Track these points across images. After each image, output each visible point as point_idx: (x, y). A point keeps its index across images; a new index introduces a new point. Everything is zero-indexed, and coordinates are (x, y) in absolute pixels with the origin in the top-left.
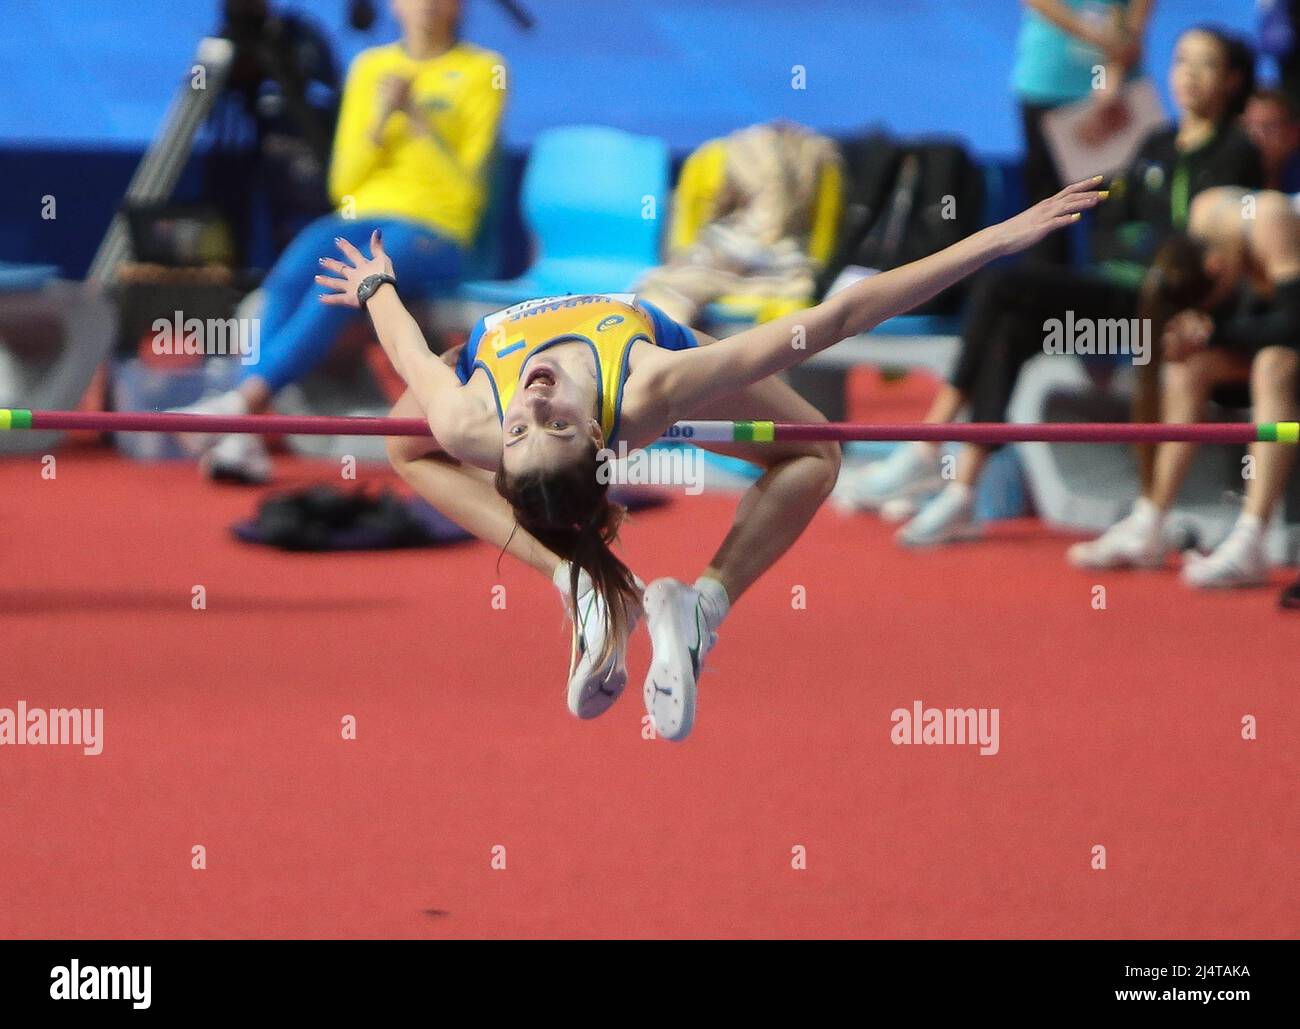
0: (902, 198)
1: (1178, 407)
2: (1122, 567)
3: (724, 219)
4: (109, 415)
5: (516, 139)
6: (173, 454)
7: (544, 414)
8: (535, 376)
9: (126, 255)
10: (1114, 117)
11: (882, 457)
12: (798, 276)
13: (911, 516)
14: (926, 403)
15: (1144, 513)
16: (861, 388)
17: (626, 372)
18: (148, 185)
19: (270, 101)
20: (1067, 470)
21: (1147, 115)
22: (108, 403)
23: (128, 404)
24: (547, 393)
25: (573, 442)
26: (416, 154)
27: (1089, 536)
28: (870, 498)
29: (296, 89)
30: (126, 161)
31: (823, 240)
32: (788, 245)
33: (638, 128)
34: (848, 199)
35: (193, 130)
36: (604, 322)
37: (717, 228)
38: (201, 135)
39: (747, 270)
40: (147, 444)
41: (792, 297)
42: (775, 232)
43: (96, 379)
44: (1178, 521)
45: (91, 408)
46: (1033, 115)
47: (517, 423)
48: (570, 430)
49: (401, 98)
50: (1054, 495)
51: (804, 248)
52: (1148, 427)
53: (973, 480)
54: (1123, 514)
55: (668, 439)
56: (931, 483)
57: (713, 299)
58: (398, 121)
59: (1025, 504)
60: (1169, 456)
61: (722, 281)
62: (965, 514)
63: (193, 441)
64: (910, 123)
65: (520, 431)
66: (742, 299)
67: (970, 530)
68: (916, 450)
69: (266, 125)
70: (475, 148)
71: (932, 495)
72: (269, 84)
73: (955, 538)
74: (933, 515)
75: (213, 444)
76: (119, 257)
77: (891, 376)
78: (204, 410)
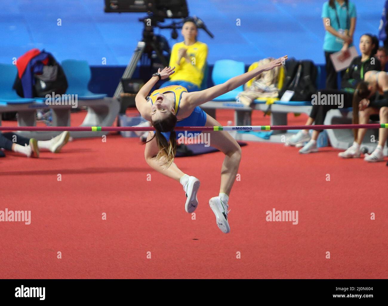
0: (298, 74)
1: (362, 121)
2: (351, 157)
3: (258, 80)
4: (119, 127)
5: (210, 63)
6: (134, 135)
7: (159, 107)
8: (159, 98)
9: (122, 91)
10: (346, 55)
11: (295, 133)
12: (275, 93)
13: (302, 147)
14: (305, 121)
15: (355, 145)
16: (290, 118)
17: (181, 98)
18: (127, 75)
19: (154, 56)
20: (337, 136)
21: (354, 55)
22: (119, 125)
23: (123, 125)
24: (160, 102)
25: (166, 113)
26: (187, 67)
27: (343, 151)
28: (293, 143)
29: (160, 52)
30: (122, 69)
31: (280, 84)
32: (273, 86)
33: (238, 60)
34: (286, 75)
35: (137, 62)
36: (177, 89)
37: (256, 82)
38: (139, 64)
39: (264, 92)
40: (128, 134)
41: (274, 98)
42: (270, 83)
43: (116, 119)
44: (363, 146)
45: (115, 125)
46: (328, 55)
47: (154, 109)
48: (166, 110)
49: (184, 54)
50: (335, 142)
51: (276, 86)
52: (356, 125)
53: (316, 139)
54: (350, 145)
55: (246, 130)
56: (307, 139)
57: (256, 98)
58: (183, 59)
59: (328, 144)
60: (361, 131)
61: (258, 94)
62: (314, 146)
63: (138, 133)
64: (300, 57)
65: (155, 111)
66: (263, 98)
67: (315, 150)
68: (303, 131)
69: (153, 61)
70: (201, 65)
71: (307, 142)
72: (154, 52)
73: (312, 151)
74: (307, 146)
75: (143, 134)
76: (121, 92)
77: (297, 115)
78: (141, 126)
